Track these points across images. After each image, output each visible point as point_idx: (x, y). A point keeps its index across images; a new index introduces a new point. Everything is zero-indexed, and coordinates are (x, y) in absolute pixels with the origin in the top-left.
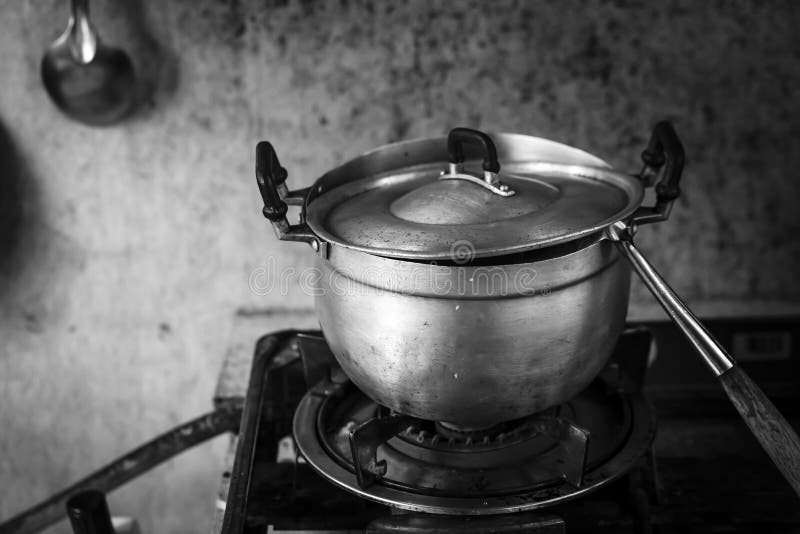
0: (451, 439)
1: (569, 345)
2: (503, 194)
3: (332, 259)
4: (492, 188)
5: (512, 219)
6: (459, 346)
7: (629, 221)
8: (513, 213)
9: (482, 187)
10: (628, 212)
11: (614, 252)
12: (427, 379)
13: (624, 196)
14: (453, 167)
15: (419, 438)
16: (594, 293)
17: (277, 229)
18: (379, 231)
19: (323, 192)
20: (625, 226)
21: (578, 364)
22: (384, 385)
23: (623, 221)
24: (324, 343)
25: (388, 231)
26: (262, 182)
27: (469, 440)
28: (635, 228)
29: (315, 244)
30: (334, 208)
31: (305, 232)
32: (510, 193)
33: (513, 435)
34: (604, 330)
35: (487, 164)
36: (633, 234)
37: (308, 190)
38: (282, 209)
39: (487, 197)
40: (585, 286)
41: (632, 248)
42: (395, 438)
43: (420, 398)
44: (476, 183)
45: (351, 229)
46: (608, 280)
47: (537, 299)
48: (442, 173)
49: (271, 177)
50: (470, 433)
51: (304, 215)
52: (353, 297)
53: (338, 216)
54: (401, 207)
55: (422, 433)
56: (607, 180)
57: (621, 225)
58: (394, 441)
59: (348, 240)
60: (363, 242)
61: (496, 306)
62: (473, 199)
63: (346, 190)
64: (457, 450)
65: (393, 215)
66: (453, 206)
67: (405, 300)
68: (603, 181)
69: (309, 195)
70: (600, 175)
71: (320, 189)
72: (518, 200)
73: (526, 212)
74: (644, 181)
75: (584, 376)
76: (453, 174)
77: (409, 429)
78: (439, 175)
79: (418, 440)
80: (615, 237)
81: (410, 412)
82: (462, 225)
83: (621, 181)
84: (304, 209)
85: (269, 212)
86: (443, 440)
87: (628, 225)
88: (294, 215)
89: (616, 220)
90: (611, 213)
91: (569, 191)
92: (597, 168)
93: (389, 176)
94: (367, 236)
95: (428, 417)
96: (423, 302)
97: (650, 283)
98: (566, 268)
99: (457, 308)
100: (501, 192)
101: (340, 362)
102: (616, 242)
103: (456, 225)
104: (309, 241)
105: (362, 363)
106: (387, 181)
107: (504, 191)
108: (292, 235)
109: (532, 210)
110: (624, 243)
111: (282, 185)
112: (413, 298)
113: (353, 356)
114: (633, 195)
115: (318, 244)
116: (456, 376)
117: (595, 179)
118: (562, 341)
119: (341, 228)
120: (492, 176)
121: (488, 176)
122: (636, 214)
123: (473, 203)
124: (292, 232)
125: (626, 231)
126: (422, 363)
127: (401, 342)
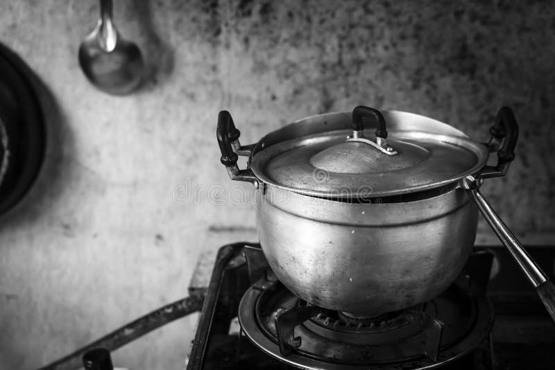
0: (348, 324)
1: (432, 262)
2: (389, 153)
4: (381, 149)
5: (393, 171)
6: (354, 259)
7: (477, 176)
8: (396, 167)
9: (375, 148)
10: (476, 169)
11: (466, 197)
12: (332, 281)
13: (474, 157)
14: (355, 133)
15: (325, 322)
16: (450, 228)
17: (230, 173)
18: (301, 176)
19: (265, 147)
20: (474, 179)
21: (437, 275)
22: (301, 284)
23: (472, 175)
24: (261, 253)
25: (306, 176)
26: (221, 139)
27: (360, 324)
28: (481, 181)
29: (256, 183)
30: (272, 158)
31: (249, 175)
32: (394, 153)
33: (391, 323)
34: (457, 251)
35: (379, 132)
36: (480, 185)
37: (254, 145)
38: (234, 159)
39: (378, 155)
40: (444, 220)
41: (478, 195)
42: (308, 321)
43: (326, 294)
44: (370, 145)
45: (282, 175)
46: (460, 218)
47: (409, 228)
48: (348, 137)
49: (227, 135)
50: (362, 320)
51: (250, 163)
52: (281, 220)
53: (273, 165)
54: (318, 160)
55: (328, 318)
56: (464, 146)
57: (471, 178)
58: (308, 323)
59: (279, 182)
60: (289, 183)
61: (381, 232)
62: (368, 156)
63: (281, 147)
64: (350, 332)
65: (312, 166)
66: (353, 161)
67: (317, 225)
68: (461, 147)
69: (255, 149)
70: (460, 143)
71: (263, 145)
72: (399, 159)
73: (404, 167)
74: (490, 148)
75: (442, 283)
76: (356, 138)
77: (319, 315)
78: (346, 139)
79: (324, 323)
80: (467, 187)
81: (319, 303)
82: (359, 174)
83: (474, 147)
84: (250, 159)
85: (225, 160)
86: (342, 324)
87: (476, 178)
88: (243, 163)
89: (468, 174)
90: (465, 169)
91: (436, 153)
92: (458, 137)
93: (312, 137)
94: (292, 180)
95: (331, 307)
96: (329, 227)
97: (490, 220)
98: (431, 207)
99: (353, 232)
100: (388, 152)
101: (272, 267)
102: (467, 190)
103: (355, 174)
104: (252, 181)
105: (286, 268)
106: (309, 142)
107: (390, 151)
108: (241, 177)
109: (410, 166)
110: (473, 191)
111: (236, 141)
112: (323, 224)
113: (281, 263)
114: (481, 156)
115: (258, 184)
116: (351, 279)
117: (456, 145)
118: (427, 258)
119: (274, 173)
120: (382, 140)
121: (379, 140)
122: (482, 170)
123: (368, 159)
124: (240, 175)
125: (474, 182)
126: (327, 270)
127: (314, 255)
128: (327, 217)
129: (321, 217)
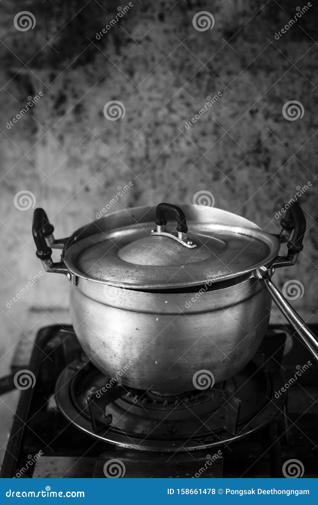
0: (155, 401)
1: (229, 344)
2: (189, 247)
3: (79, 285)
4: (182, 242)
5: (193, 263)
6: (158, 343)
7: (269, 266)
8: (194, 258)
9: (176, 241)
10: (268, 260)
11: (259, 286)
12: (138, 364)
13: (267, 248)
14: (159, 228)
15: (135, 400)
16: (245, 312)
17: (45, 265)
18: (109, 269)
19: (78, 240)
20: (266, 269)
21: (235, 357)
22: (111, 367)
23: (265, 266)
24: (74, 336)
25: (114, 269)
26: (36, 235)
27: (166, 402)
28: (273, 270)
29: (69, 275)
30: (83, 251)
31: (62, 268)
32: (194, 246)
33: (194, 400)
34: (252, 335)
35: (180, 227)
36: (272, 274)
37: (67, 239)
38: (48, 253)
39: (179, 249)
40: (240, 306)
41: (270, 284)
42: (119, 399)
43: (134, 375)
44: (172, 239)
45: (92, 267)
46: (254, 305)
47: (208, 315)
48: (152, 231)
49: (42, 231)
50: (168, 397)
51: (63, 256)
52: (92, 309)
53: (84, 258)
54: (126, 252)
55: (136, 396)
56: (259, 238)
57: (264, 269)
58: (119, 401)
59: (90, 274)
60: (98, 276)
61: (182, 319)
62: (170, 249)
63: (91, 240)
64: (157, 408)
65: (119, 258)
66: (157, 254)
67: (124, 313)
68: (256, 239)
69: (67, 243)
70: (254, 234)
71: (75, 238)
72: (198, 251)
73: (203, 259)
74: (280, 239)
75: (238, 364)
76: (159, 232)
77: (129, 393)
78: (151, 233)
79: (133, 401)
80: (260, 276)
81: (128, 384)
82: (162, 266)
83: (266, 239)
84: (64, 252)
85: (40, 254)
86: (150, 401)
87: (268, 268)
88: (57, 255)
89: (261, 265)
90: (258, 260)
91: (232, 245)
92: (252, 229)
93: (120, 230)
94: (101, 272)
95: (139, 387)
96: (135, 315)
97: (281, 307)
98: (227, 296)
99: (157, 319)
100: (188, 245)
101: (85, 350)
102: (260, 280)
103: (158, 266)
104: (66, 273)
105: (97, 352)
106: (117, 234)
107: (190, 245)
108: (54, 269)
109: (206, 258)
110: (265, 280)
111: (50, 236)
112: (130, 313)
113: (93, 346)
114: (273, 249)
115: (71, 276)
116: (156, 362)
117: (251, 237)
118: (225, 342)
119: (85, 265)
120: (183, 235)
121: (180, 235)
122: (273, 261)
123: (170, 252)
124: (55, 267)
125: (267, 273)
126: (135, 354)
127: (121, 339)
128: (133, 307)
129: (128, 306)
